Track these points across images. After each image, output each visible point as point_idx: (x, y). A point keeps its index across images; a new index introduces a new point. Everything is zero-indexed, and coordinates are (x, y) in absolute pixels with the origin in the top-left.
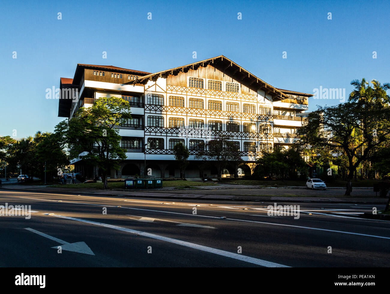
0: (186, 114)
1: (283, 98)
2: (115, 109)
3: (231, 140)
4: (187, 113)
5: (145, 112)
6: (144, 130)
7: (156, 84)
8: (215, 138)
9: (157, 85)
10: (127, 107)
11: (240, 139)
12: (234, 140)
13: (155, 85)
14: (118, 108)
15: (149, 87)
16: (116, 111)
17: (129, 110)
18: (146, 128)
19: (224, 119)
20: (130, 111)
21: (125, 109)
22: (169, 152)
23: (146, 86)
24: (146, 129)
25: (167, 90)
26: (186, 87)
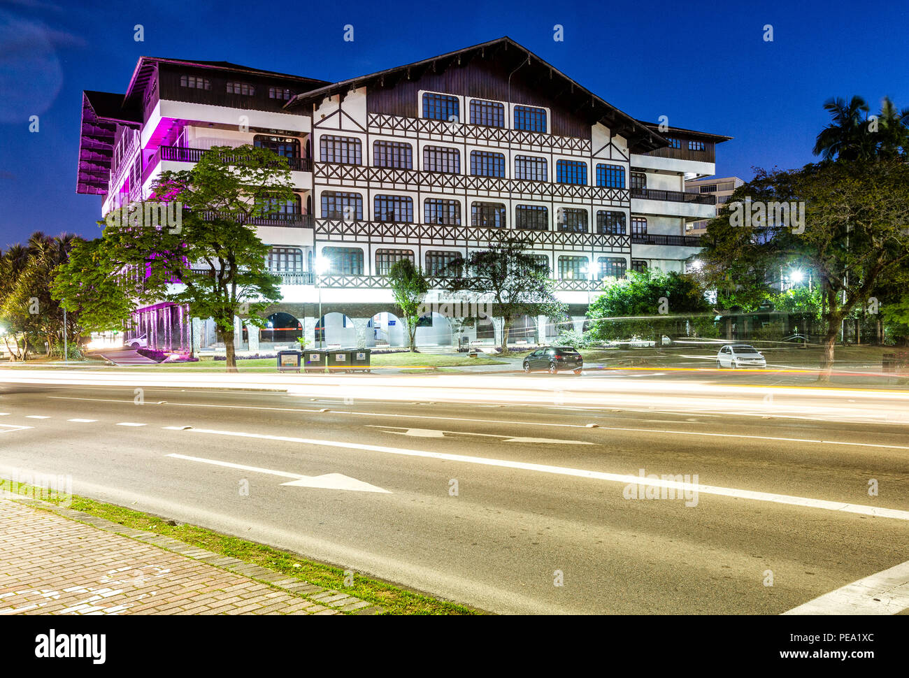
0: (417, 186)
1: (655, 145)
2: (255, 175)
3: (530, 252)
4: (419, 184)
5: (316, 182)
6: (314, 228)
7: (340, 110)
8: (490, 247)
9: (344, 113)
10: (283, 171)
11: (551, 250)
12: (537, 252)
13: (338, 113)
14: (261, 175)
15: (324, 118)
16: (255, 180)
17: (286, 177)
18: (319, 223)
19: (509, 198)
20: (290, 181)
21: (277, 176)
22: (377, 282)
23: (317, 116)
24: (317, 226)
25: (368, 125)
26: (417, 119)
